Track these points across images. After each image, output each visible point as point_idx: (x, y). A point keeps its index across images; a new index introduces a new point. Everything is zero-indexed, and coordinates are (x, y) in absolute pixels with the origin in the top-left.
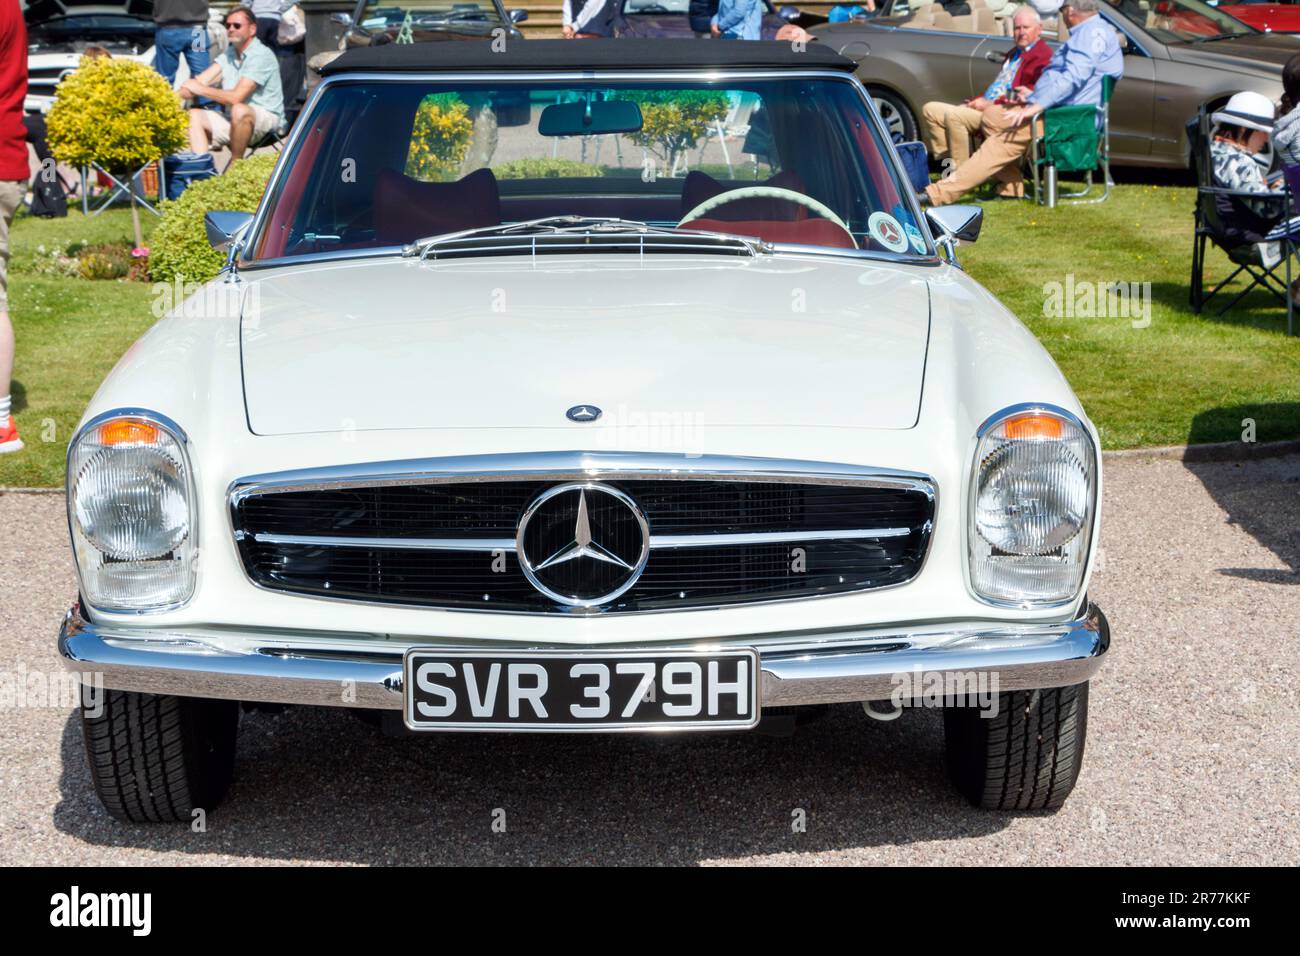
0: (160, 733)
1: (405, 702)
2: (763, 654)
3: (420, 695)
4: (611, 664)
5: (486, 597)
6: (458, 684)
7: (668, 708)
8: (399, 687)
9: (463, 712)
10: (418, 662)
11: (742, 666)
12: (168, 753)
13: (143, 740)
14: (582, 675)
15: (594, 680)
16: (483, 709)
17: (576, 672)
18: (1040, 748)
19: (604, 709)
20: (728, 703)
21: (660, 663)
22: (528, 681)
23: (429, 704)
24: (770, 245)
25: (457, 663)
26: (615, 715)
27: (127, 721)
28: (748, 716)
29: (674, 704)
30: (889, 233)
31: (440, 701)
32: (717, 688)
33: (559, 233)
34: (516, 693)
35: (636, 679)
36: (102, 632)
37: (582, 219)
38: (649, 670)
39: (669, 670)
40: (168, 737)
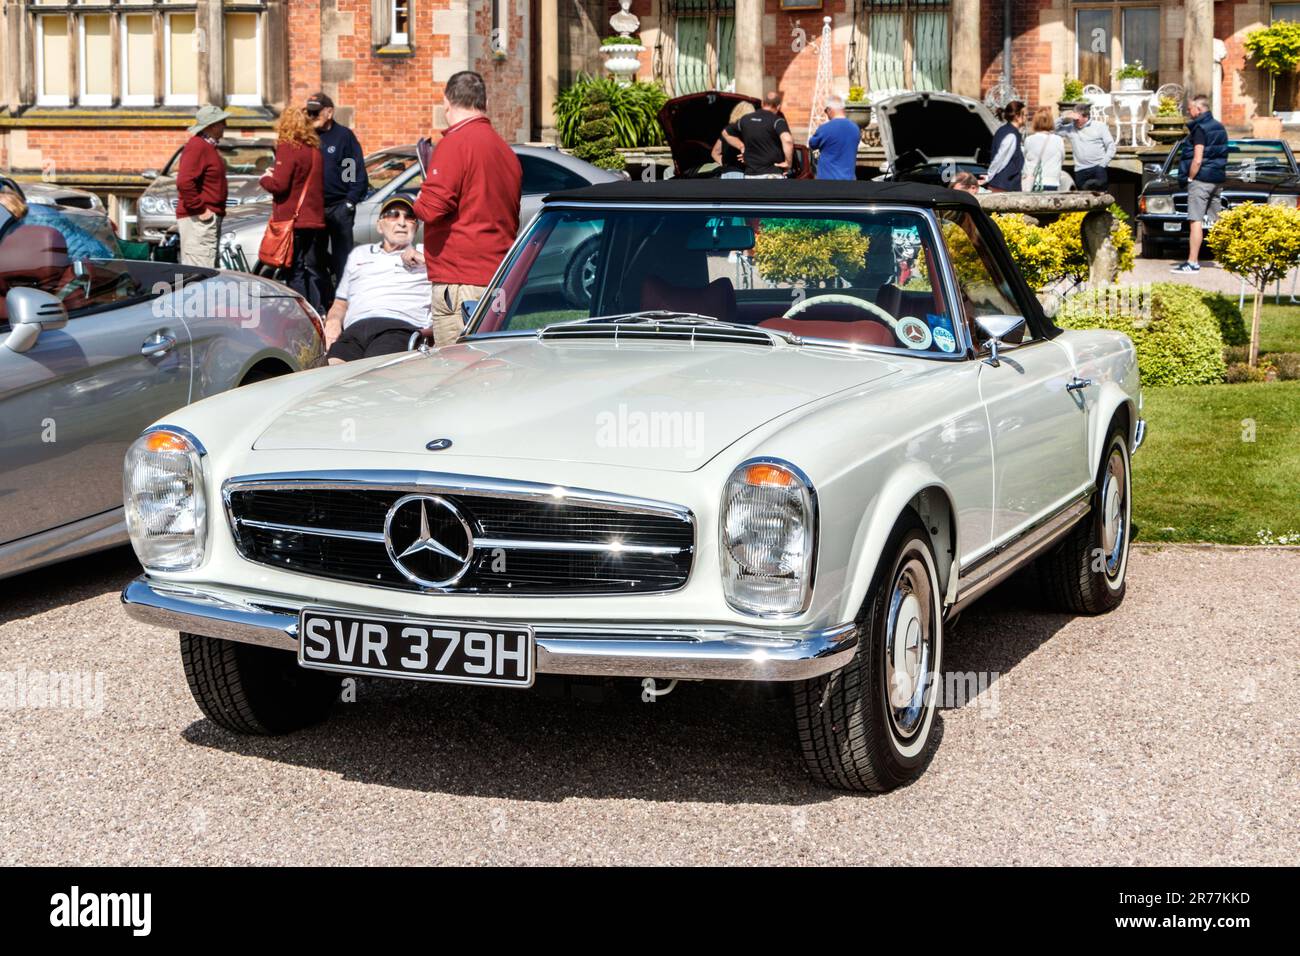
0: (223, 664)
1: (298, 647)
2: (537, 633)
3: (309, 642)
4: (430, 629)
5: (379, 576)
6: (331, 635)
7: (468, 667)
8: (295, 636)
9: (334, 657)
10: (308, 617)
11: (521, 640)
12: (229, 678)
13: (212, 668)
14: (410, 636)
15: (417, 641)
16: (346, 656)
17: (406, 633)
18: (835, 737)
19: (423, 663)
20: (510, 667)
21: (464, 632)
22: (375, 637)
23: (314, 649)
24: (799, 338)
25: (331, 620)
26: (430, 669)
27: (201, 653)
28: (524, 678)
29: (473, 664)
30: (914, 333)
31: (319, 647)
32: (503, 655)
33: (651, 323)
34: (367, 646)
35: (447, 642)
36: (151, 584)
37: (671, 313)
38: (455, 637)
39: (470, 638)
40: (229, 668)
